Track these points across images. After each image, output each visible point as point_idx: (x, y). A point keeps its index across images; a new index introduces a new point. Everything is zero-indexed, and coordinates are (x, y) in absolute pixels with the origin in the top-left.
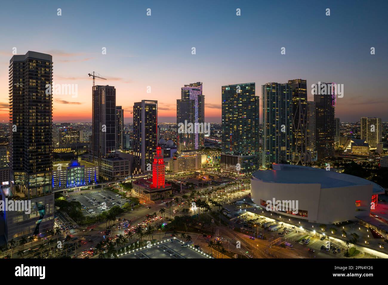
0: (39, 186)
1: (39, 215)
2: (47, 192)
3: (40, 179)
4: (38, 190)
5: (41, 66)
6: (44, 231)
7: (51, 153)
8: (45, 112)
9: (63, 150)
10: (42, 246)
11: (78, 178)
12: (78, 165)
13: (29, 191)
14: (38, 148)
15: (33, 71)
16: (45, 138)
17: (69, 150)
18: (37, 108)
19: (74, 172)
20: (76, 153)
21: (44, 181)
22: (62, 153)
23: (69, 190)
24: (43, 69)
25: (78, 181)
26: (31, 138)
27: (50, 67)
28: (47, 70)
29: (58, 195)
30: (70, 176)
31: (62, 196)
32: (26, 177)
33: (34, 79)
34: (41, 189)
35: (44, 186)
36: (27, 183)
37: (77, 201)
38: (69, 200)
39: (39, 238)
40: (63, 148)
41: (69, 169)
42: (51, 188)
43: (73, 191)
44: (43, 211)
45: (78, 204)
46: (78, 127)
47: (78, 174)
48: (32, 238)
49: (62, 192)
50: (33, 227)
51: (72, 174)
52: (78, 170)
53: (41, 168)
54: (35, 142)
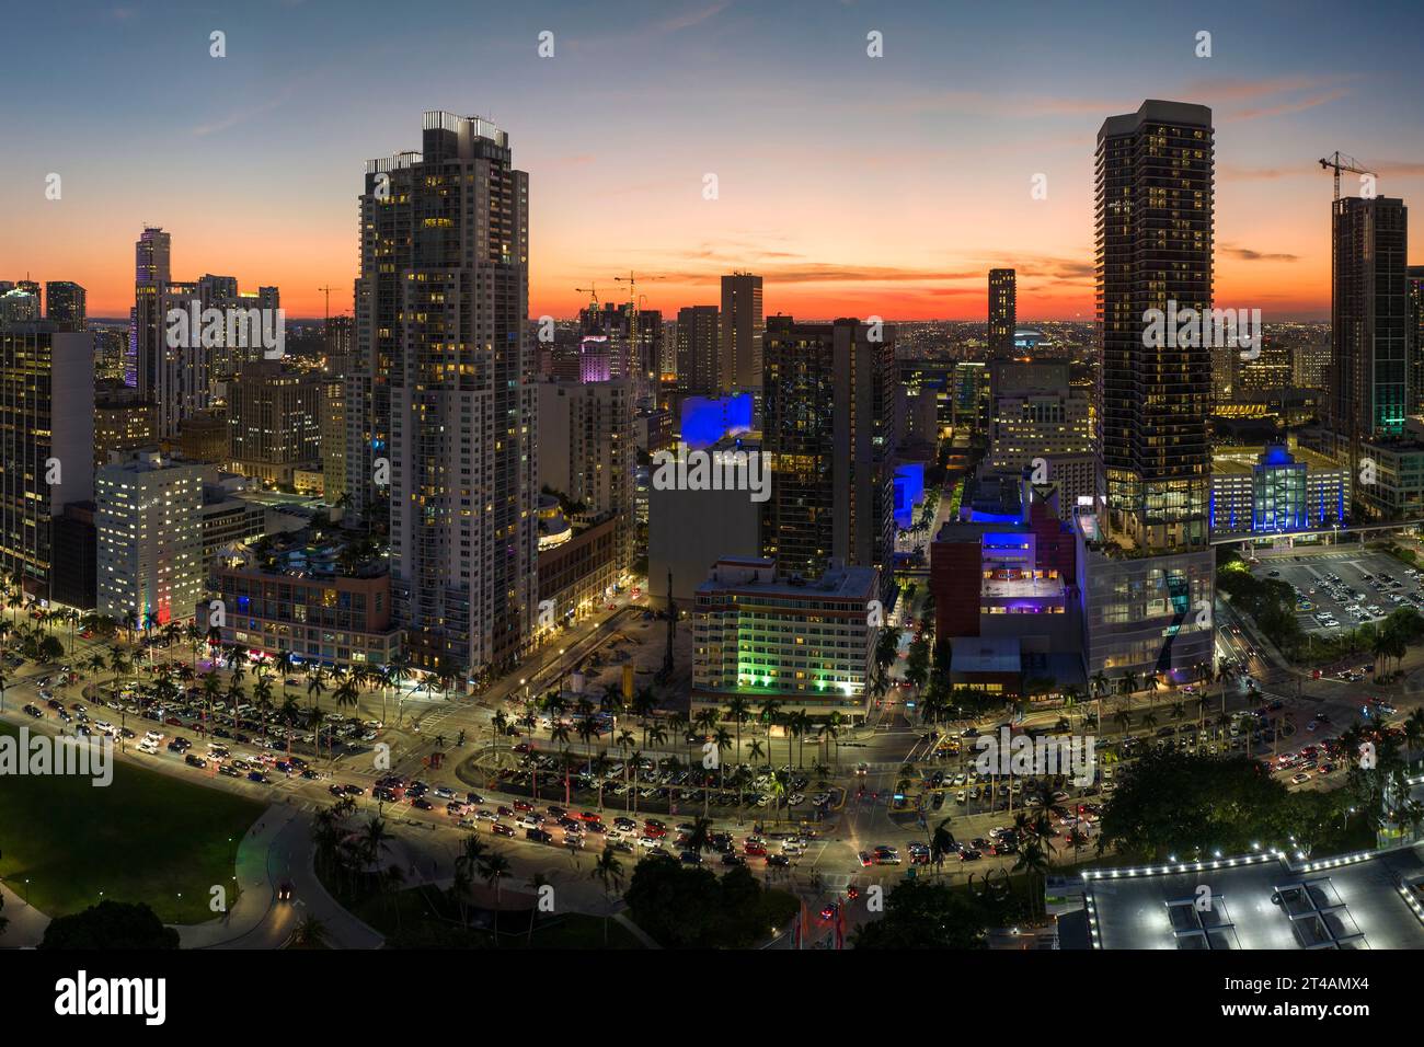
0: (1171, 520)
1: (1171, 609)
2: (1196, 542)
3: (1176, 498)
4: (1171, 531)
5: (1182, 144)
6: (1183, 662)
7: (1208, 417)
8: (1192, 287)
9: (1244, 410)
10: (1177, 710)
11: (1286, 503)
12: (1288, 462)
13: (1146, 534)
14: (1171, 401)
15: (1157, 162)
16: (1192, 369)
17: (1259, 413)
18: (1170, 277)
19: (1274, 482)
20: (1281, 422)
21: (1188, 505)
22: (1240, 420)
23: (1260, 540)
24: (1185, 152)
25: (1286, 515)
26: (1151, 370)
27: (1206, 145)
28: (1199, 154)
29: (1226, 554)
30: (1264, 497)
31: (1238, 558)
32: (1137, 489)
33: (1162, 186)
34: (1177, 531)
35: (1187, 520)
36: (1141, 508)
37: (1281, 578)
38: (1259, 574)
39: (1172, 684)
40: (1244, 403)
41: (1259, 472)
42: (1206, 530)
43: (1269, 546)
44: (1182, 599)
45: (1286, 590)
46: (1287, 336)
47: (1285, 489)
48: (1151, 681)
49: (1239, 544)
50: (1154, 644)
51: (1270, 490)
52: (1286, 477)
53: (1177, 462)
54: (1162, 382)
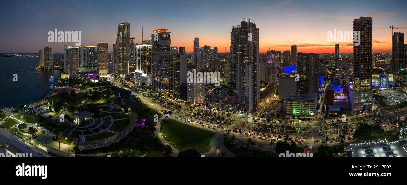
0: (365, 86)
1: (365, 101)
2: (369, 89)
3: (366, 82)
4: (365, 88)
5: (367, 24)
6: (367, 109)
7: (371, 69)
8: (369, 48)
9: (377, 68)
10: (366, 117)
11: (384, 83)
12: (384, 76)
13: (361, 88)
14: (365, 66)
15: (363, 27)
16: (369, 61)
17: (380, 68)
18: (365, 46)
19: (382, 80)
20: (383, 70)
21: (368, 83)
22: (377, 69)
23: (380, 89)
24: (368, 25)
25: (384, 85)
26: (362, 61)
27: (371, 24)
28: (370, 25)
29: (374, 91)
30: (380, 82)
31: (376, 92)
32: (360, 81)
33: (363, 31)
34: (366, 88)
35: (368, 86)
36: (360, 84)
37: (383, 95)
38: (380, 95)
39: (365, 113)
40: (377, 66)
41: (380, 78)
42: (371, 88)
43: (381, 90)
44: (367, 99)
45: (384, 98)
46: (384, 56)
47: (384, 81)
48: (362, 112)
49: (376, 90)
50: (362, 106)
51: (381, 81)
52: (384, 79)
53: (366, 76)
54: (364, 63)
